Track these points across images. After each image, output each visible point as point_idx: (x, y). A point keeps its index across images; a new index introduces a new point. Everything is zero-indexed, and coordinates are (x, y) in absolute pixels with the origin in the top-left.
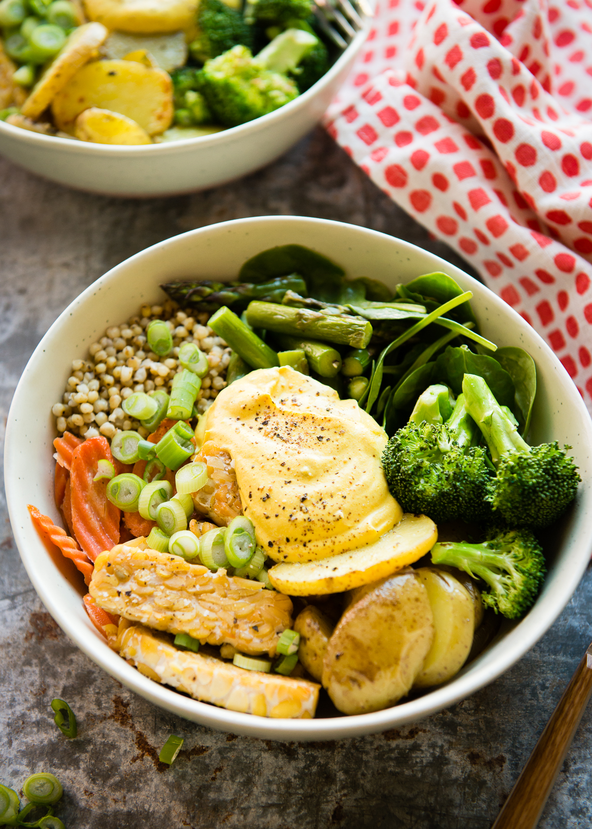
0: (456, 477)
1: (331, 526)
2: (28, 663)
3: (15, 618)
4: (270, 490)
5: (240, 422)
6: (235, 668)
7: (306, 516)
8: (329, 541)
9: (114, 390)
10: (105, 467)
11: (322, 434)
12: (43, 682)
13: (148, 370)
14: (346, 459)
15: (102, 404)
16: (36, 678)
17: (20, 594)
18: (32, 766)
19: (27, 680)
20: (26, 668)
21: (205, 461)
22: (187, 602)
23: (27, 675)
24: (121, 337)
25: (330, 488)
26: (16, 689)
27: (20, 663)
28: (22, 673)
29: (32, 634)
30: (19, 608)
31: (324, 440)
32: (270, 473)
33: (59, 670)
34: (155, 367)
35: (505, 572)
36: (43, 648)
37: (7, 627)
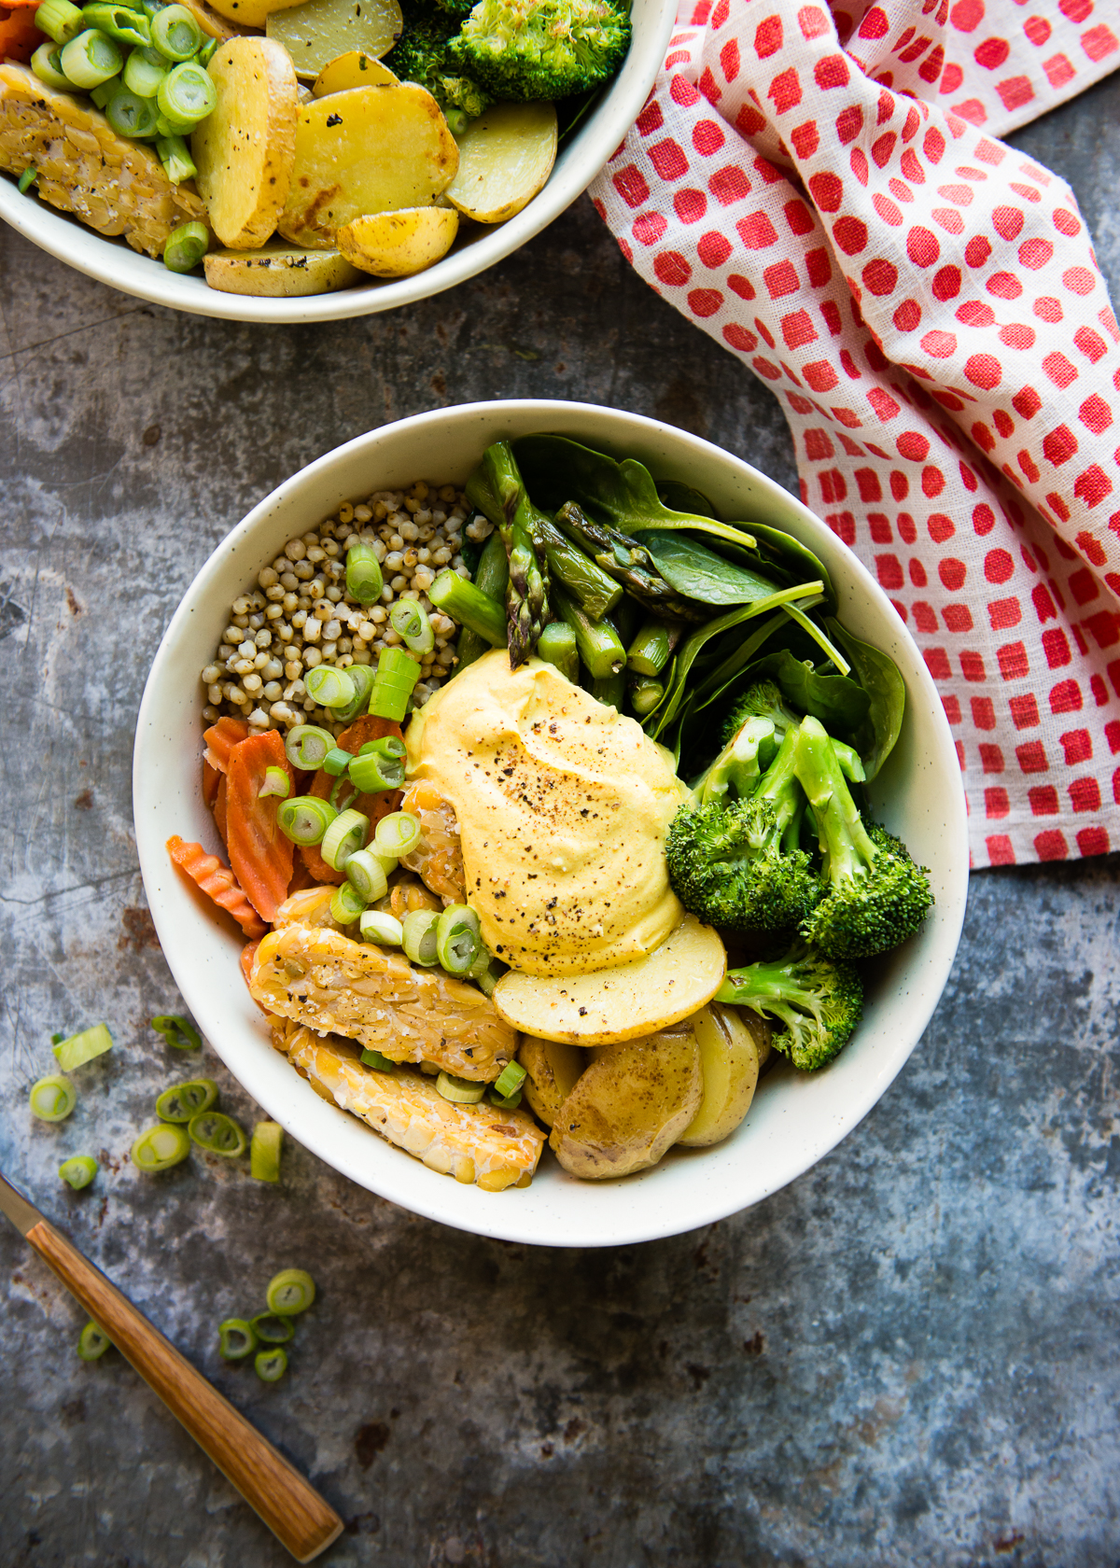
0: (765, 898)
1: (583, 943)
2: (124, 981)
3: (103, 914)
4: (506, 884)
5: (473, 760)
6: (436, 1097)
7: (552, 929)
8: (579, 957)
9: (292, 652)
10: (276, 778)
11: (588, 806)
12: (146, 1010)
13: (344, 624)
14: (617, 846)
15: (275, 667)
16: (137, 1003)
17: (107, 879)
18: (138, 1121)
19: (124, 1005)
20: (122, 988)
21: (418, 815)
22: (380, 1014)
23: (124, 998)
24: (306, 558)
25: (591, 891)
26: (111, 1017)
27: (113, 980)
28: (117, 995)
29: (127, 940)
30: (108, 900)
31: (590, 816)
32: (509, 859)
33: (167, 993)
34: (354, 619)
35: (808, 1014)
36: (144, 960)
37: (93, 928)
